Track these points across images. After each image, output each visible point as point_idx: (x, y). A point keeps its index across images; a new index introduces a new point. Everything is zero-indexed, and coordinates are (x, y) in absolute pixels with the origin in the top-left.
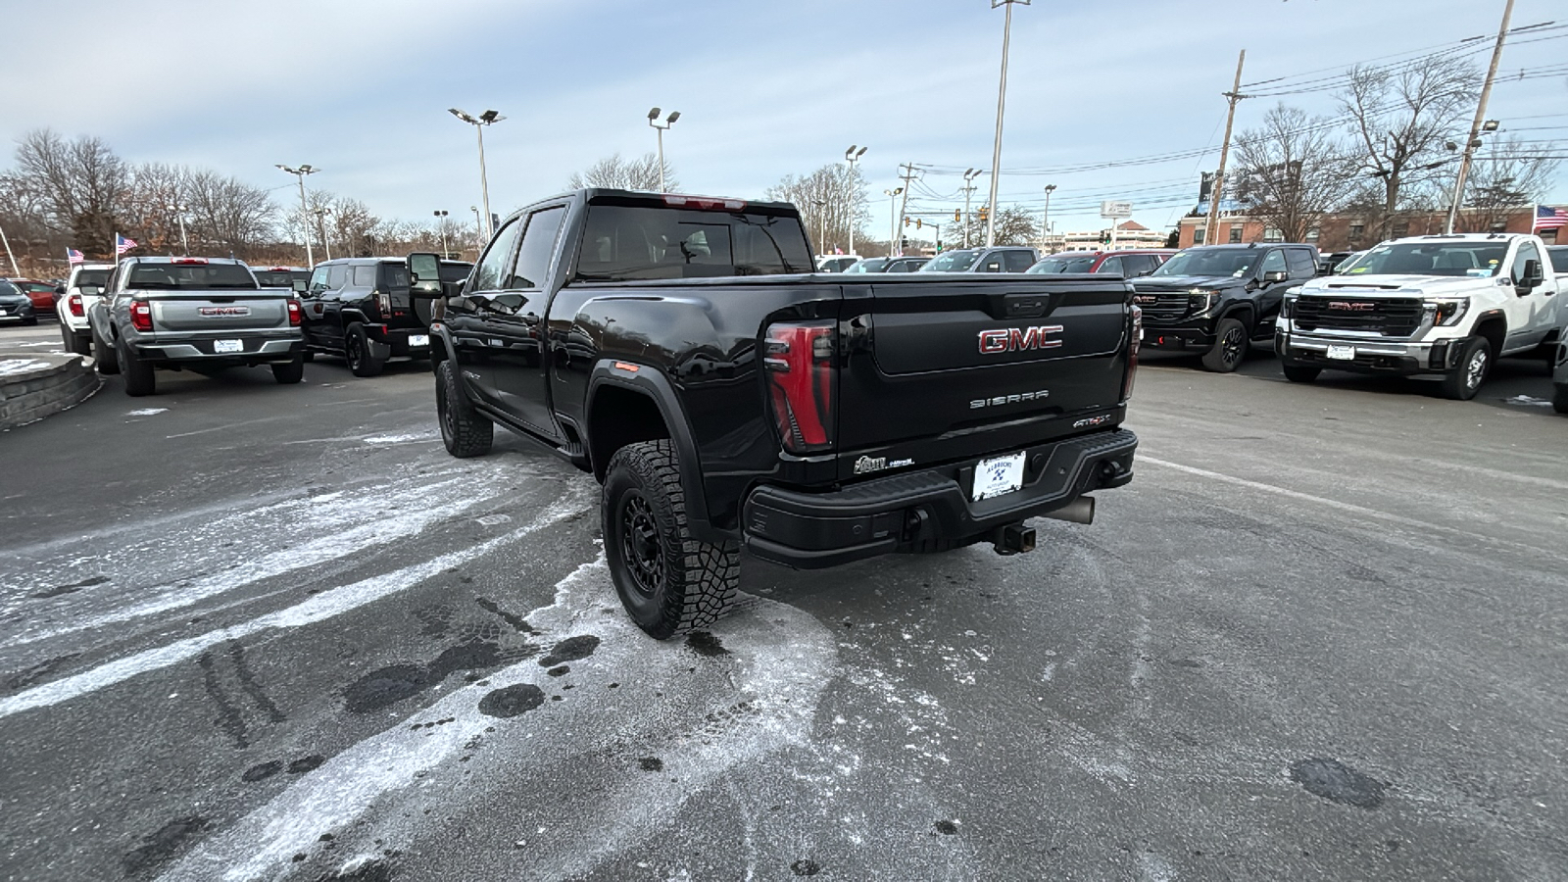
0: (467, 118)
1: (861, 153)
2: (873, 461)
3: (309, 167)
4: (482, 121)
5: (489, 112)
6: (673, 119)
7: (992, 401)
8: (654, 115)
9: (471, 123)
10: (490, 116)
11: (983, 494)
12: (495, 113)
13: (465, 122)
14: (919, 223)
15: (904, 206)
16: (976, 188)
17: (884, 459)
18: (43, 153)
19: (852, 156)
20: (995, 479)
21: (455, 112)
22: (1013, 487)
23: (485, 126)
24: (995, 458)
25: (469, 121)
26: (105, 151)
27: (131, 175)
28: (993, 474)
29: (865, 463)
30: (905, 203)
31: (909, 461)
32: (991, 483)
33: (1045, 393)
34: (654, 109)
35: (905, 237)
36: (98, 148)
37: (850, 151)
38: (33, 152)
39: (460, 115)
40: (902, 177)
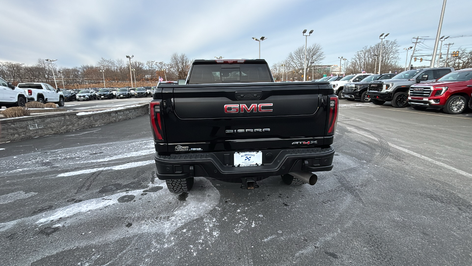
0: (256, 40)
1: (386, 36)
2: (183, 147)
3: (221, 57)
4: (260, 40)
5: (262, 37)
6: (311, 32)
7: (237, 131)
8: (305, 32)
9: (258, 41)
10: (262, 38)
11: (239, 165)
12: (264, 38)
13: (256, 41)
14: (421, 60)
15: (413, 53)
16: (453, 44)
17: (188, 147)
18: (175, 58)
19: (383, 37)
20: (246, 160)
21: (253, 38)
22: (256, 164)
23: (261, 41)
24: (244, 152)
25: (257, 40)
26: (185, 57)
27: (190, 62)
28: (244, 158)
29: (180, 148)
30: (414, 52)
31: (200, 149)
32: (244, 161)
33: (269, 129)
34: (305, 30)
35: (412, 65)
36: (184, 56)
37: (381, 36)
38: (173, 58)
39: (255, 39)
40: (413, 43)
